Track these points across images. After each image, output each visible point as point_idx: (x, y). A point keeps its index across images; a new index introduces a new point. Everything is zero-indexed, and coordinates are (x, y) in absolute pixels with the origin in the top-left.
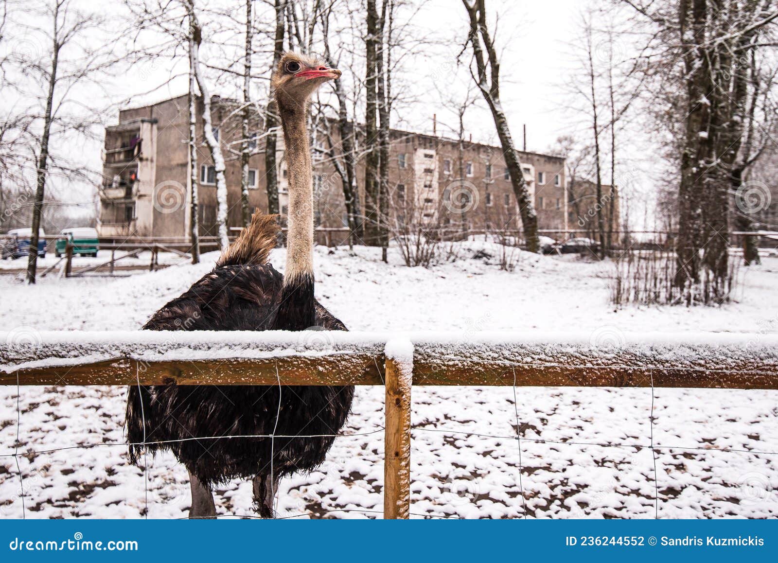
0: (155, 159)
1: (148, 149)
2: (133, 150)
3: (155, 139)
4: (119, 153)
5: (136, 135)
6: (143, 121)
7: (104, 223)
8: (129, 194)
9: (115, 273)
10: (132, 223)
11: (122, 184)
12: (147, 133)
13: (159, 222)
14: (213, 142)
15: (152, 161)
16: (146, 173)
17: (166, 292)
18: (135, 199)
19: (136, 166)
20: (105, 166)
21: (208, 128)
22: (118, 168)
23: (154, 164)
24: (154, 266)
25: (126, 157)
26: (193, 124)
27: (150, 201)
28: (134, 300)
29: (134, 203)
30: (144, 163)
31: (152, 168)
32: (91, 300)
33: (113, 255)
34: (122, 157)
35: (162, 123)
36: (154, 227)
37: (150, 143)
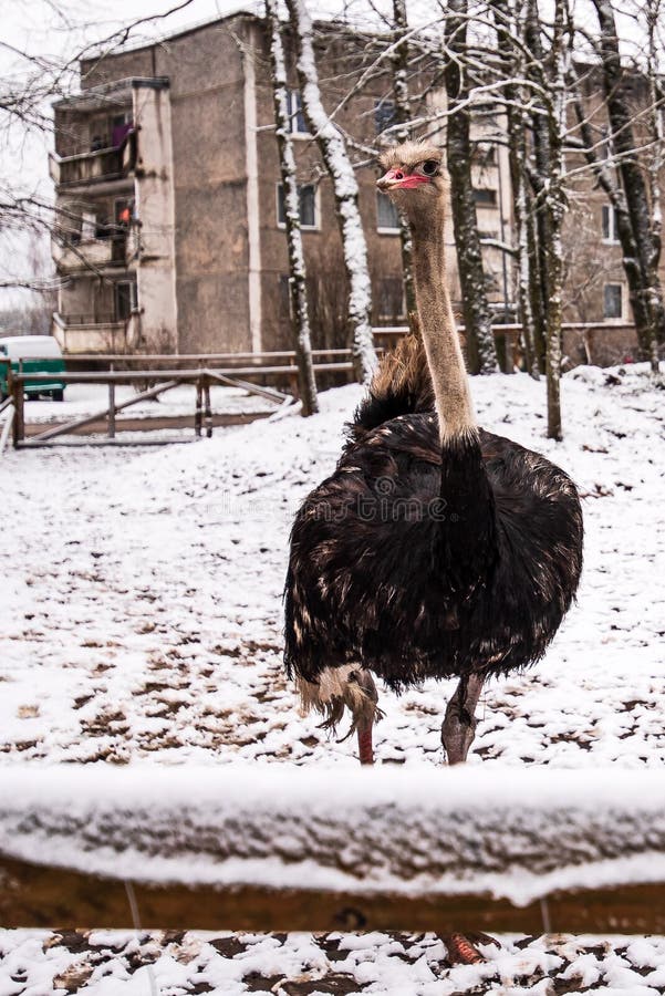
0: (170, 174)
1: (155, 151)
2: (120, 154)
3: (167, 127)
4: (90, 160)
5: (122, 118)
6: (137, 85)
7: (72, 323)
8: (120, 256)
9: (119, 437)
10: (132, 323)
11: (101, 234)
12: (148, 112)
13: (192, 317)
14: (327, 129)
15: (164, 178)
16: (154, 208)
17: (258, 482)
18: (135, 265)
19: (130, 191)
20: (60, 193)
21: (312, 94)
22: (88, 197)
23: (171, 183)
24: (204, 421)
25: (105, 171)
26: (282, 84)
27: (167, 271)
28: (190, 501)
29: (133, 275)
30: (148, 182)
31: (165, 193)
32: (92, 502)
33: (112, 396)
34: (96, 170)
35: (180, 88)
36: (180, 329)
37: (155, 135)
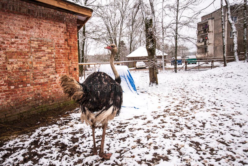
0: (213, 31)
1: (211, 28)
2: (206, 29)
3: (213, 25)
4: (202, 31)
5: (207, 24)
6: (209, 19)
7: (198, 53)
8: (205, 44)
9: (200, 69)
10: (207, 53)
11: (203, 41)
12: (210, 23)
13: (216, 52)
15: (212, 32)
16: (211, 36)
17: (214, 76)
18: (207, 45)
19: (207, 34)
20: (198, 36)
21: (229, 16)
22: (202, 36)
23: (213, 33)
24: (212, 67)
25: (204, 32)
26: (223, 16)
27: (212, 45)
28: (203, 79)
29: (207, 46)
30: (210, 33)
31: (212, 34)
32: (190, 79)
33: (199, 64)
34: (203, 32)
35: (215, 19)
36: (214, 53)
37: (212, 26)
